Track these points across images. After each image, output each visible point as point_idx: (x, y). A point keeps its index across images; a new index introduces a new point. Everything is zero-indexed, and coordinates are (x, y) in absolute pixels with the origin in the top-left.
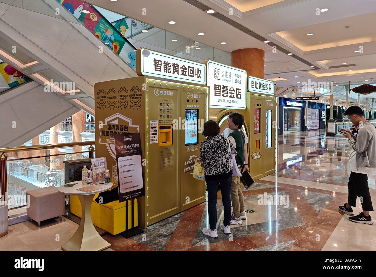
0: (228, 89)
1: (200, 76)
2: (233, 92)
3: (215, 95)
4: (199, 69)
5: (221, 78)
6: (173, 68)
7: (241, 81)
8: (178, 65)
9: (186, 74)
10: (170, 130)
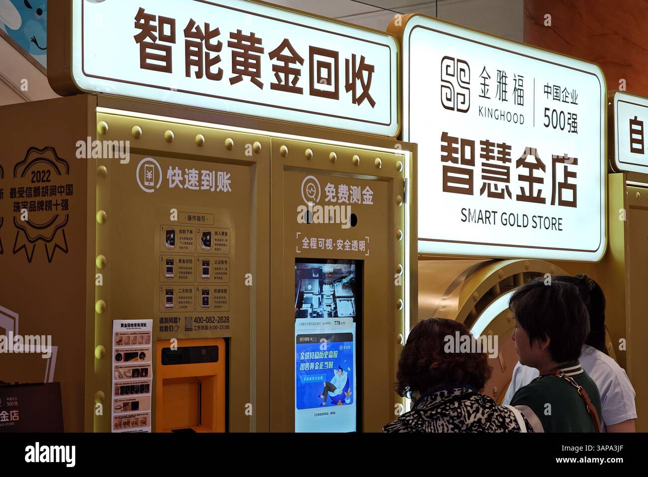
0: (509, 161)
1: (366, 94)
2: (537, 173)
3: (446, 189)
4: (363, 59)
5: (476, 102)
6: (235, 55)
7: (574, 117)
8: (259, 41)
9: (298, 85)
10: (215, 369)
